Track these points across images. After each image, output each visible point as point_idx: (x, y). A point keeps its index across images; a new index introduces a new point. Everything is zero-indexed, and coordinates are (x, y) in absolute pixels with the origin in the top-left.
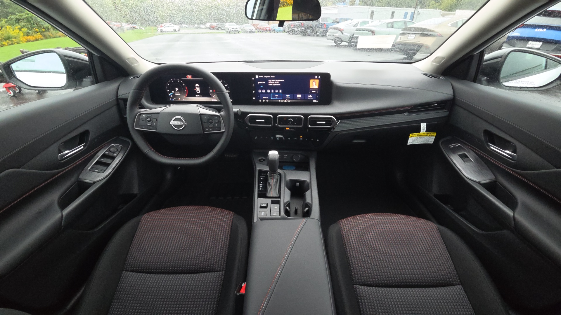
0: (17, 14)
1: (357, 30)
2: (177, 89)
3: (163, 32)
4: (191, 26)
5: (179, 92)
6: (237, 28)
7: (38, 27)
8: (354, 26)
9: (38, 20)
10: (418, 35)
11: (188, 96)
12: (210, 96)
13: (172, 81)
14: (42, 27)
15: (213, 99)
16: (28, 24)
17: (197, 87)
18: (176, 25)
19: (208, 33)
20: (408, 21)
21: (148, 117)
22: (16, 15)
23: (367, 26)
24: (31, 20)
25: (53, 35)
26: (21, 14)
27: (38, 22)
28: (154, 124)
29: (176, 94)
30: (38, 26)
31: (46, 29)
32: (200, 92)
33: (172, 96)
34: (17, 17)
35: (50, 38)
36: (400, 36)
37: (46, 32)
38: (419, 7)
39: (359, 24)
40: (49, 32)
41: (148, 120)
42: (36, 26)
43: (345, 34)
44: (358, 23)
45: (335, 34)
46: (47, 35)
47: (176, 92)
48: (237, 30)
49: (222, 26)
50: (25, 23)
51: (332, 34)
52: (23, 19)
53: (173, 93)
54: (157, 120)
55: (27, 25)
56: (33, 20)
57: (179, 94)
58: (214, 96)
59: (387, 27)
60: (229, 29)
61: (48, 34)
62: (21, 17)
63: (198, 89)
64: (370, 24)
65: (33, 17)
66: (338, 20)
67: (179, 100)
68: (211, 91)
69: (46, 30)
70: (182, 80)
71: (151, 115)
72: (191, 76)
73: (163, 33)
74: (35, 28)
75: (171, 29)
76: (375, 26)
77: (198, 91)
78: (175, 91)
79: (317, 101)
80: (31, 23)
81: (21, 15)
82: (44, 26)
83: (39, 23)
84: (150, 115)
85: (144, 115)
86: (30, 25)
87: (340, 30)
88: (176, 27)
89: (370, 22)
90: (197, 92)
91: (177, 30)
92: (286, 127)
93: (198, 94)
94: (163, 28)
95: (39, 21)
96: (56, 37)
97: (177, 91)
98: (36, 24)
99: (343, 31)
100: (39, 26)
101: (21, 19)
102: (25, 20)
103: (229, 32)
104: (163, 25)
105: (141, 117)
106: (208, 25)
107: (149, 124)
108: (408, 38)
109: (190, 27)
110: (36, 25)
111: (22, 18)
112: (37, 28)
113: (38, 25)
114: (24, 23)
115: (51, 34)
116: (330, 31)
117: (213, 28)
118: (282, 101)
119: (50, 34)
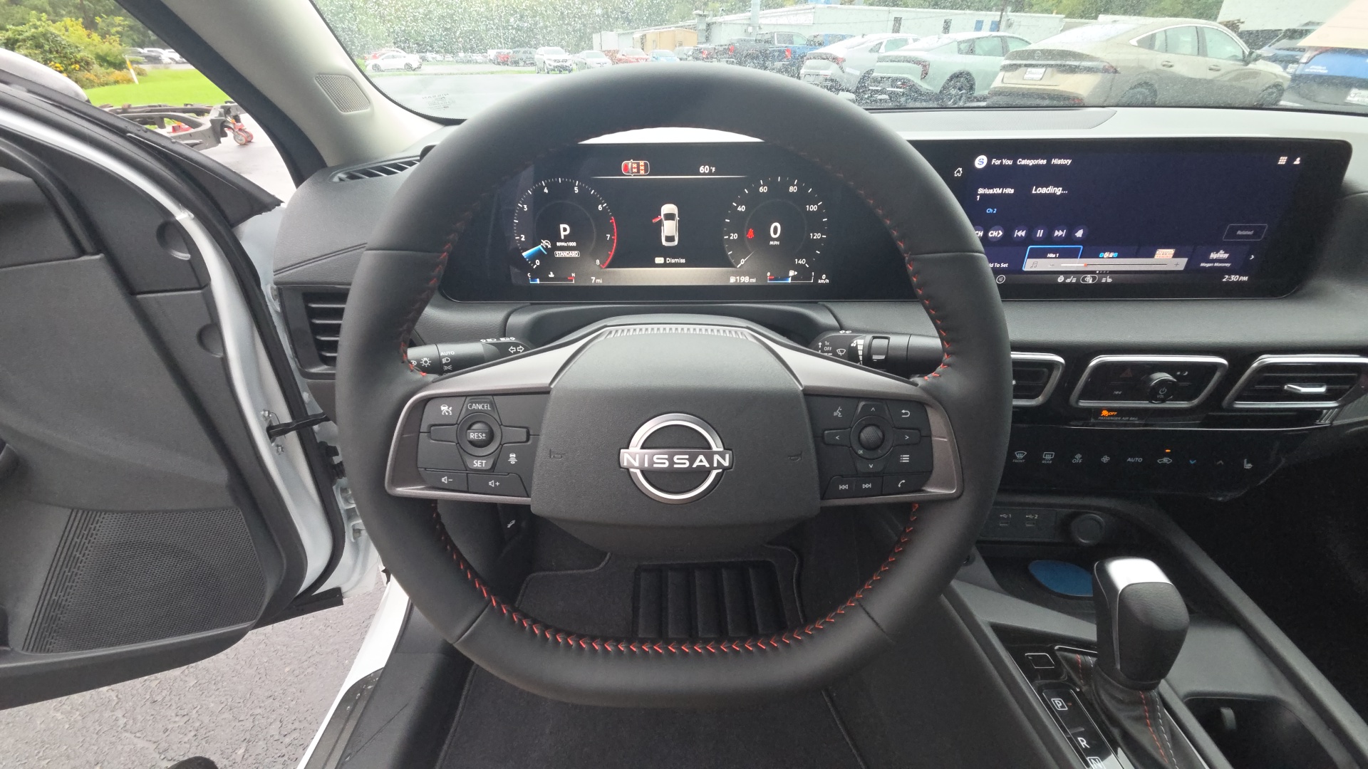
0: (8, 27)
1: (881, 60)
2: (565, 229)
3: (378, 69)
4: (449, 57)
5: (574, 244)
6: (566, 61)
7: (62, 59)
8: (871, 50)
9: (60, 43)
10: (1049, 70)
11: (618, 262)
12: (724, 262)
13: (546, 191)
14: (70, 59)
15: (735, 274)
16: (37, 52)
17: (670, 217)
18: (410, 55)
19: (492, 73)
20: (1009, 37)
21: (469, 421)
22: (7, 30)
23: (905, 50)
24: (43, 41)
25: (99, 79)
26: (20, 28)
27: (60, 47)
28: (513, 458)
29: (559, 254)
30: (60, 57)
31: (82, 64)
32: (676, 243)
33: (538, 262)
34: (9, 34)
35: (93, 86)
36: (1001, 74)
37: (82, 73)
38: (1009, 9)
39: (883, 47)
40: (89, 71)
41: (473, 436)
42: (55, 57)
43: (848, 70)
44: (881, 43)
45: (822, 72)
46: (84, 79)
47: (559, 244)
48: (565, 64)
49: (529, 56)
50: (30, 51)
51: (812, 71)
52: (24, 40)
53: (546, 249)
54: (528, 435)
55: (35, 54)
56: (48, 41)
57: (574, 254)
58: (742, 262)
59: (960, 51)
60: (547, 62)
61: (87, 76)
62: (19, 35)
63: (669, 228)
64: (911, 45)
65: (49, 35)
66: (819, 39)
67: (574, 279)
68: (734, 236)
69: (81, 66)
70: (599, 185)
71: (493, 404)
72: (642, 163)
73: (381, 73)
74: (53, 63)
75: (400, 63)
76: (928, 50)
77: (670, 239)
78: (555, 237)
79: (1245, 278)
80: (45, 50)
81: (18, 31)
82: (75, 57)
83: (64, 48)
84: (487, 407)
85: (444, 408)
86: (42, 53)
87: (835, 59)
88: (414, 59)
89: (910, 41)
90: (664, 243)
91: (415, 66)
92: (1099, 410)
93: (666, 252)
94: (378, 62)
95: (63, 43)
96: (107, 84)
97: (567, 239)
98: (57, 52)
99: (844, 65)
100: (64, 57)
101: (17, 41)
102: (29, 43)
103: (546, 71)
104: (379, 53)
105: (429, 417)
106: (492, 53)
107: (478, 464)
108: (1023, 79)
109: (446, 59)
110: (57, 55)
111: (21, 37)
112: (60, 61)
113: (62, 55)
114: (27, 49)
115: (96, 76)
116: (808, 63)
117: (504, 61)
118: (1074, 281)
119: (92, 77)
